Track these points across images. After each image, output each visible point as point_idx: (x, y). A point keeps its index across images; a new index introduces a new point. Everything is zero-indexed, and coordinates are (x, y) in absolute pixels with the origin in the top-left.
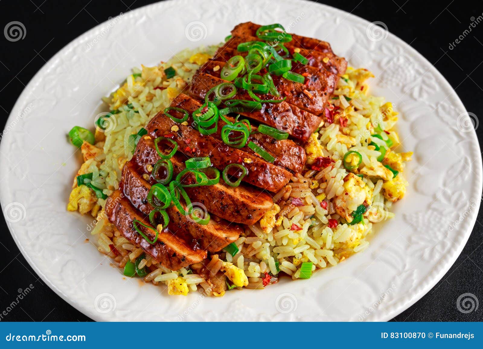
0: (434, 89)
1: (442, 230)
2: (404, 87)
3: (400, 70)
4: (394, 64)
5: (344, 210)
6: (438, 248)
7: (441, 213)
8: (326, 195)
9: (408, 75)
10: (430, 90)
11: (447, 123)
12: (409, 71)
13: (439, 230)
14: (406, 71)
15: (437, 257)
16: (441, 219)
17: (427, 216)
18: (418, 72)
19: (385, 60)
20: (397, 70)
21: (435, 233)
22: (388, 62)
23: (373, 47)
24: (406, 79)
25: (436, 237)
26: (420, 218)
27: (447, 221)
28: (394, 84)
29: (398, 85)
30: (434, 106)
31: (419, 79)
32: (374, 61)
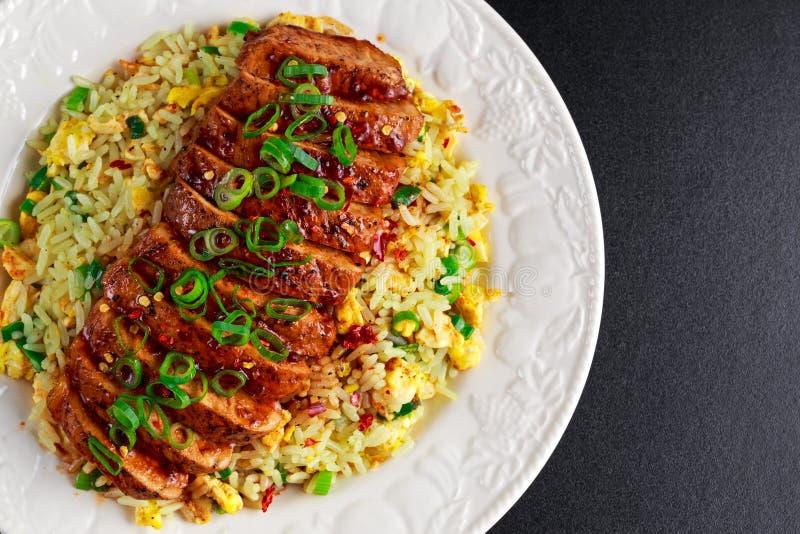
0: (559, 158)
1: (518, 436)
2: (512, 145)
3: (513, 108)
4: (507, 95)
5: (382, 408)
6: (506, 468)
7: (522, 405)
8: (360, 386)
9: (525, 121)
10: (553, 160)
11: (566, 234)
12: (527, 115)
13: (514, 436)
14: (523, 114)
15: (501, 484)
16: (520, 417)
17: (502, 407)
18: (540, 118)
19: (493, 83)
20: (508, 107)
21: (506, 441)
22: (497, 89)
23: (476, 51)
24: (519, 129)
25: (507, 449)
26: (493, 407)
27: (528, 420)
28: (500, 136)
29: (505, 138)
30: (553, 192)
31: (541, 134)
32: (475, 81)
